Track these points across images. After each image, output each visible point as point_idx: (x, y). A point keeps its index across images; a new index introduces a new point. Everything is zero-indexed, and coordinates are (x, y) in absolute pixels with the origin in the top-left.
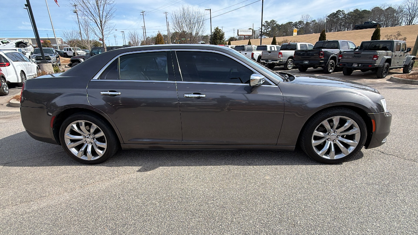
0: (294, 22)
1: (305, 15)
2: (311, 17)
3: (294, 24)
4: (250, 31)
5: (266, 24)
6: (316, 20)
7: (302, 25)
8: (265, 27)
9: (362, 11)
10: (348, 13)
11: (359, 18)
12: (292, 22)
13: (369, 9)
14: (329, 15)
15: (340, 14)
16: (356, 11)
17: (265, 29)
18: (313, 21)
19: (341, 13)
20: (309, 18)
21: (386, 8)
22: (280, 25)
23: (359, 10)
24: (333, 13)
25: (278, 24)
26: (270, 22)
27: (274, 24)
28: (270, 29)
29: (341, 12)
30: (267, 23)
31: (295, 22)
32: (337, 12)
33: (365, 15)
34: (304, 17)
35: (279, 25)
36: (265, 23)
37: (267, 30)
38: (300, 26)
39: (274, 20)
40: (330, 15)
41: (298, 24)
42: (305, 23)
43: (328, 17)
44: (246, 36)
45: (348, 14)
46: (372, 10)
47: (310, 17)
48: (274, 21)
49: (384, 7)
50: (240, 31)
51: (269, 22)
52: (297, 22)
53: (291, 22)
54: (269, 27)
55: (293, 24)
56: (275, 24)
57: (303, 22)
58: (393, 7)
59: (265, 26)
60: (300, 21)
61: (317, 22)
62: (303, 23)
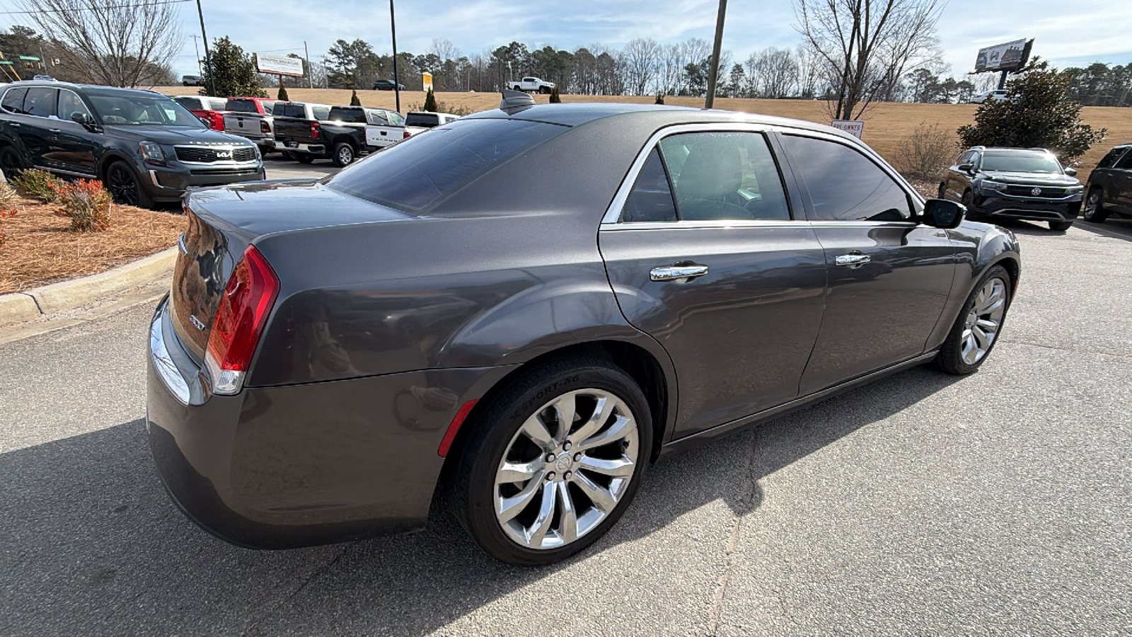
0: (416, 55)
1: (442, 42)
2: (455, 49)
3: (416, 59)
4: (297, 64)
5: (341, 48)
6: (468, 57)
7: (438, 66)
8: (339, 58)
9: (558, 52)
10: (534, 53)
11: (555, 67)
12: (410, 55)
13: (571, 50)
14: (496, 50)
15: (519, 51)
16: (548, 50)
17: (340, 64)
18: (461, 60)
19: (520, 49)
20: (452, 50)
21: (599, 54)
22: (380, 56)
23: (553, 49)
24: (504, 47)
25: (374, 54)
26: (352, 46)
27: (364, 53)
28: (354, 66)
29: (520, 47)
30: (344, 45)
31: (419, 56)
32: (511, 45)
33: (567, 63)
34: (438, 45)
35: (378, 58)
36: (337, 44)
37: (349, 67)
38: (431, 66)
39: (365, 41)
40: (498, 50)
41: (427, 61)
42: (444, 61)
43: (495, 54)
44: (283, 77)
45: (534, 55)
46: (576, 53)
47: (453, 47)
48: (363, 44)
49: (596, 51)
50: (263, 59)
51: (351, 44)
52: (423, 56)
53: (407, 52)
54: (351, 58)
55: (412, 59)
56: (367, 51)
57: (439, 58)
58: (609, 54)
59: (339, 53)
60: (431, 53)
61: (471, 63)
62: (440, 62)
